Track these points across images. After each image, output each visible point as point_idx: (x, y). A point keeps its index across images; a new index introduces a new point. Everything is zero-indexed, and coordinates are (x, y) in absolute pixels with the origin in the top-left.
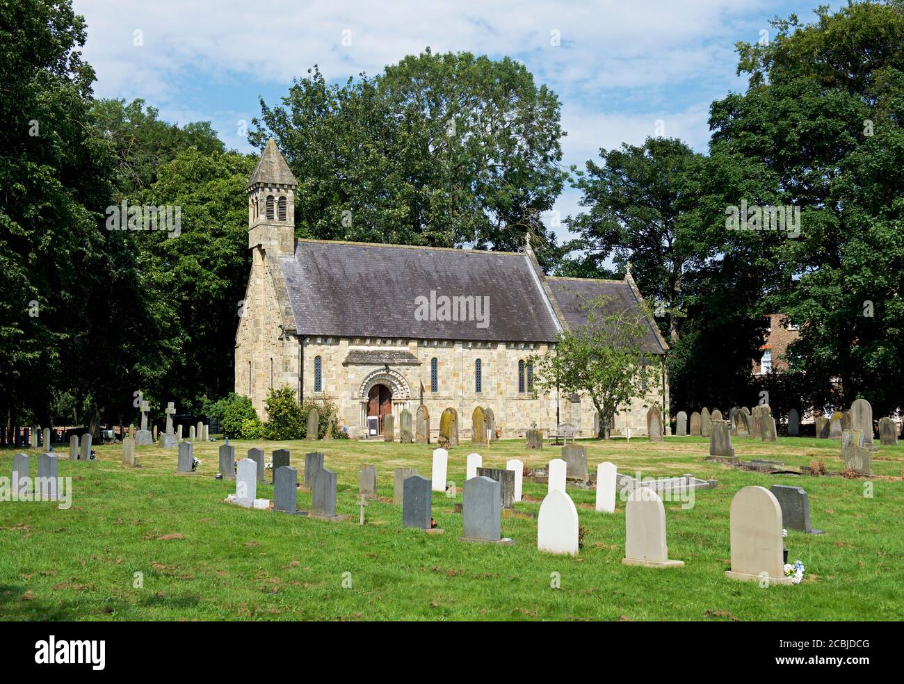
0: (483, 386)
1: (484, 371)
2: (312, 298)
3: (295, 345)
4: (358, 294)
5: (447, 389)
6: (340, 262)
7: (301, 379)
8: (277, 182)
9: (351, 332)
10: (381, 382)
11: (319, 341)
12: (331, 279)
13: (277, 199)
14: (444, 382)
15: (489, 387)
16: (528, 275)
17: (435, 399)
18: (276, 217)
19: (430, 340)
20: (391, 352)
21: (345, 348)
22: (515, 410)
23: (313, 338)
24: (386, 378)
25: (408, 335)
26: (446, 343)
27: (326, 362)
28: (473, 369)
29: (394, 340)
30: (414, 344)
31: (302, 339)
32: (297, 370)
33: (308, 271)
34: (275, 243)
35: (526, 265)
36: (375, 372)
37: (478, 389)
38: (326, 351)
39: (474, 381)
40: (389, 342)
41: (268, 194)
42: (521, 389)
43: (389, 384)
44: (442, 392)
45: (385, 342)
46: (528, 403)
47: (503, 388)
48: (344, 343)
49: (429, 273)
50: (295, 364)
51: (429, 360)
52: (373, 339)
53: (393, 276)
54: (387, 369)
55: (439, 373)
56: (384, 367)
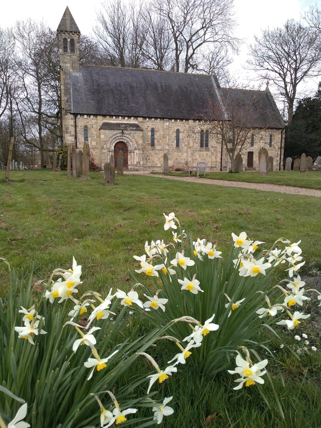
0: (180, 144)
1: (181, 136)
2: (85, 94)
3: (72, 119)
4: (113, 93)
5: (160, 145)
6: (106, 76)
7: (76, 138)
8: (68, 30)
9: (104, 112)
10: (121, 140)
11: (85, 116)
12: (99, 85)
13: (69, 40)
14: (158, 141)
15: (183, 145)
16: (212, 86)
17: (153, 150)
18: (69, 51)
19: (150, 118)
20: (126, 124)
21: (101, 121)
22: (198, 157)
23: (82, 115)
24: (123, 138)
25: (137, 115)
26: (159, 119)
27: (90, 129)
28: (175, 134)
29: (129, 117)
30: (140, 119)
31: (75, 115)
32: (73, 133)
33: (86, 80)
34: (68, 65)
35: (211, 81)
36: (116, 134)
37: (178, 145)
38: (90, 123)
39: (175, 141)
40: (126, 118)
41: (64, 37)
42: (202, 146)
43: (125, 141)
44: (158, 147)
45: (124, 119)
46: (205, 153)
47: (191, 145)
48: (100, 118)
49: (156, 84)
50: (72, 129)
51: (149, 129)
52: (117, 116)
53: (134, 85)
54: (123, 133)
55: (156, 137)
56: (121, 131)
